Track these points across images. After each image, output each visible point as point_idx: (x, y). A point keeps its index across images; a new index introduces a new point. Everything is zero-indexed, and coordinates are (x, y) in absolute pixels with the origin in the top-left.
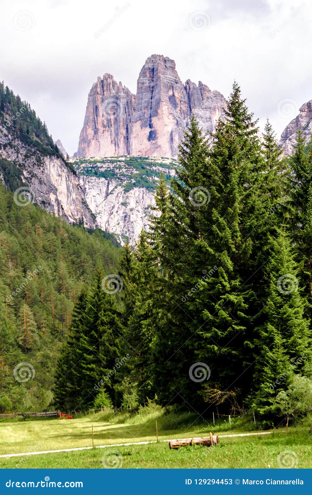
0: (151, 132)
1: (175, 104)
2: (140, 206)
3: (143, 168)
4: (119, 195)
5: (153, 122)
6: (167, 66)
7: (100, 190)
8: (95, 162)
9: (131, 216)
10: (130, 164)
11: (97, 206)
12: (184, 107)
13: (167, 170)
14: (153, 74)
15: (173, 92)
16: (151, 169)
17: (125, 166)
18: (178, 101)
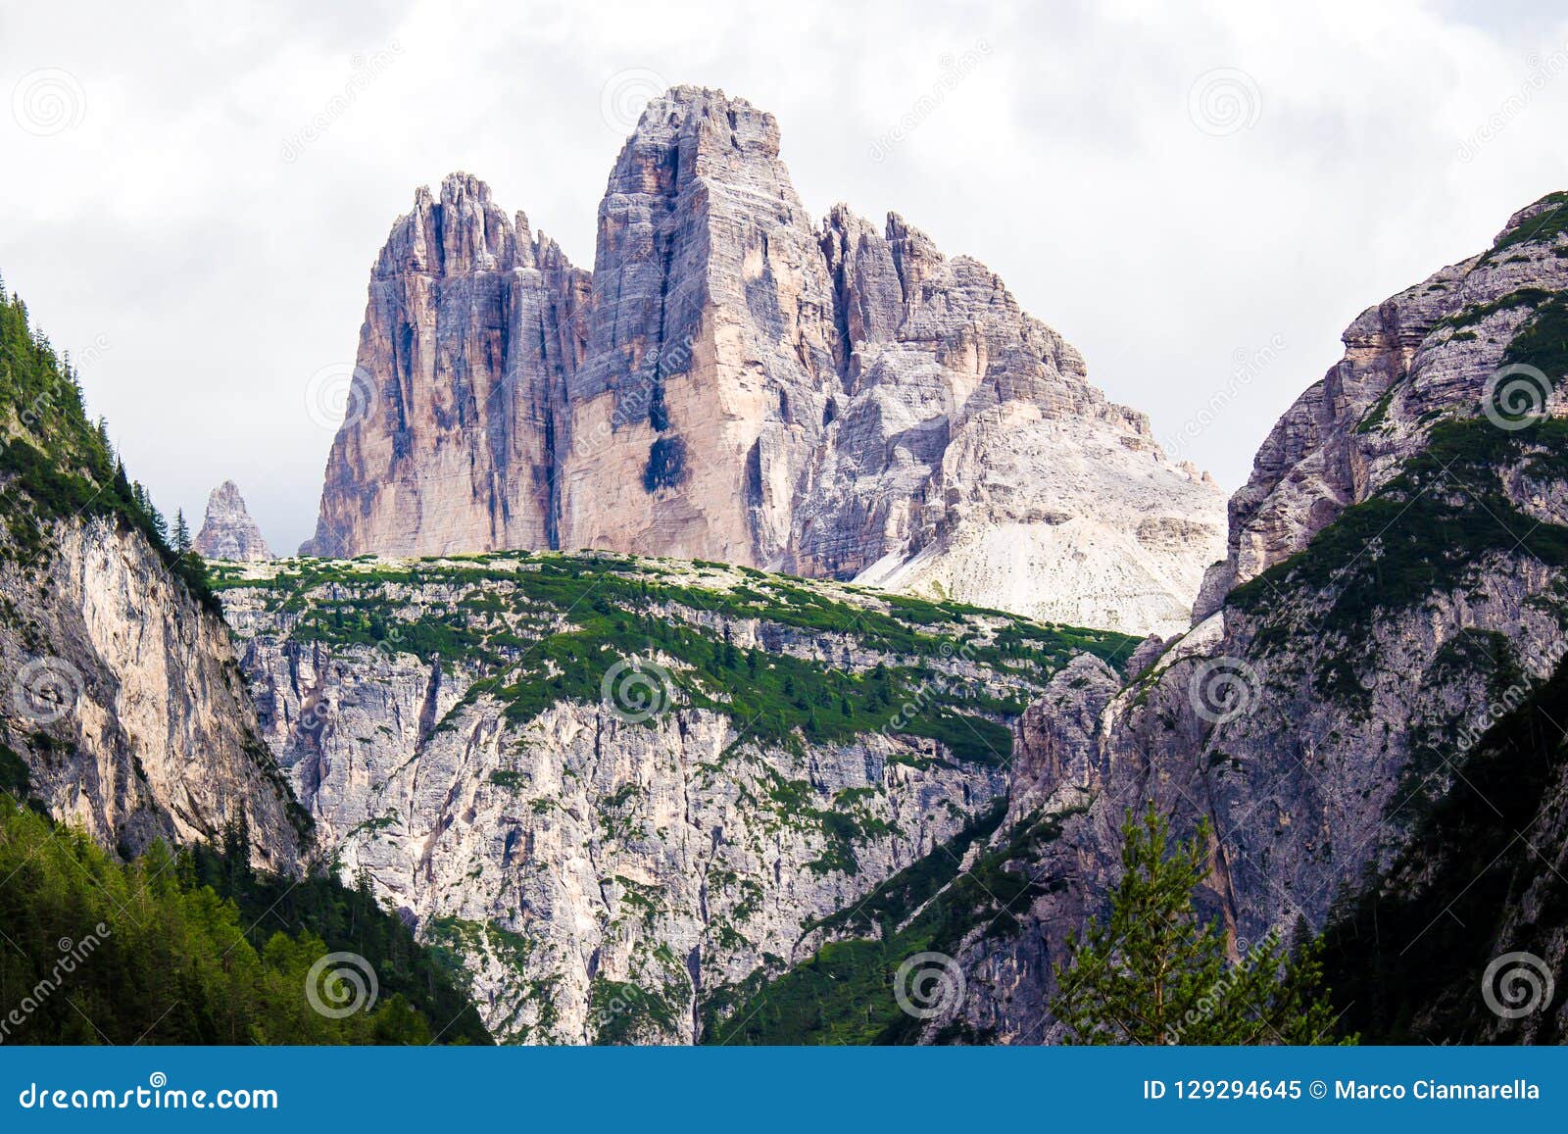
0: (657, 449)
1: (775, 319)
2: (582, 794)
3: (602, 609)
4: (484, 734)
5: (667, 398)
6: (741, 142)
7: (397, 710)
8: (375, 579)
9: (539, 835)
10: (540, 588)
11: (375, 787)
12: (819, 334)
13: (719, 623)
14: (674, 176)
15: (766, 262)
16: (643, 614)
17: (516, 597)
18: (788, 305)
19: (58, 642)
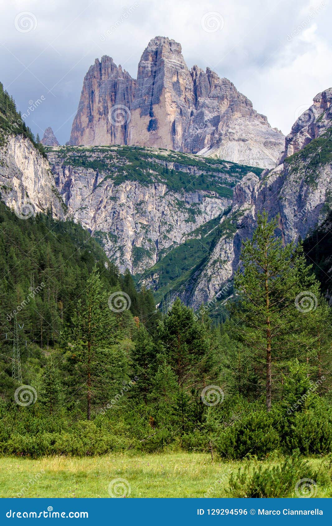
0: (151, 122)
1: (179, 92)
2: (131, 203)
3: (137, 159)
4: (108, 188)
5: (153, 110)
6: (172, 49)
7: (88, 182)
8: (84, 151)
9: (121, 212)
10: (122, 154)
11: (83, 200)
12: (190, 95)
13: (164, 163)
14: (157, 57)
15: (178, 78)
16: (147, 161)
17: (117, 156)
18: (182, 88)
19: (9, 165)
